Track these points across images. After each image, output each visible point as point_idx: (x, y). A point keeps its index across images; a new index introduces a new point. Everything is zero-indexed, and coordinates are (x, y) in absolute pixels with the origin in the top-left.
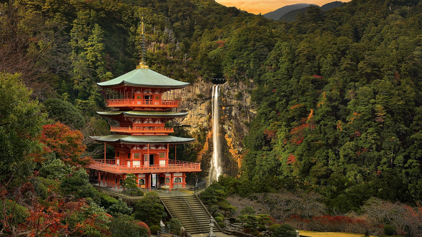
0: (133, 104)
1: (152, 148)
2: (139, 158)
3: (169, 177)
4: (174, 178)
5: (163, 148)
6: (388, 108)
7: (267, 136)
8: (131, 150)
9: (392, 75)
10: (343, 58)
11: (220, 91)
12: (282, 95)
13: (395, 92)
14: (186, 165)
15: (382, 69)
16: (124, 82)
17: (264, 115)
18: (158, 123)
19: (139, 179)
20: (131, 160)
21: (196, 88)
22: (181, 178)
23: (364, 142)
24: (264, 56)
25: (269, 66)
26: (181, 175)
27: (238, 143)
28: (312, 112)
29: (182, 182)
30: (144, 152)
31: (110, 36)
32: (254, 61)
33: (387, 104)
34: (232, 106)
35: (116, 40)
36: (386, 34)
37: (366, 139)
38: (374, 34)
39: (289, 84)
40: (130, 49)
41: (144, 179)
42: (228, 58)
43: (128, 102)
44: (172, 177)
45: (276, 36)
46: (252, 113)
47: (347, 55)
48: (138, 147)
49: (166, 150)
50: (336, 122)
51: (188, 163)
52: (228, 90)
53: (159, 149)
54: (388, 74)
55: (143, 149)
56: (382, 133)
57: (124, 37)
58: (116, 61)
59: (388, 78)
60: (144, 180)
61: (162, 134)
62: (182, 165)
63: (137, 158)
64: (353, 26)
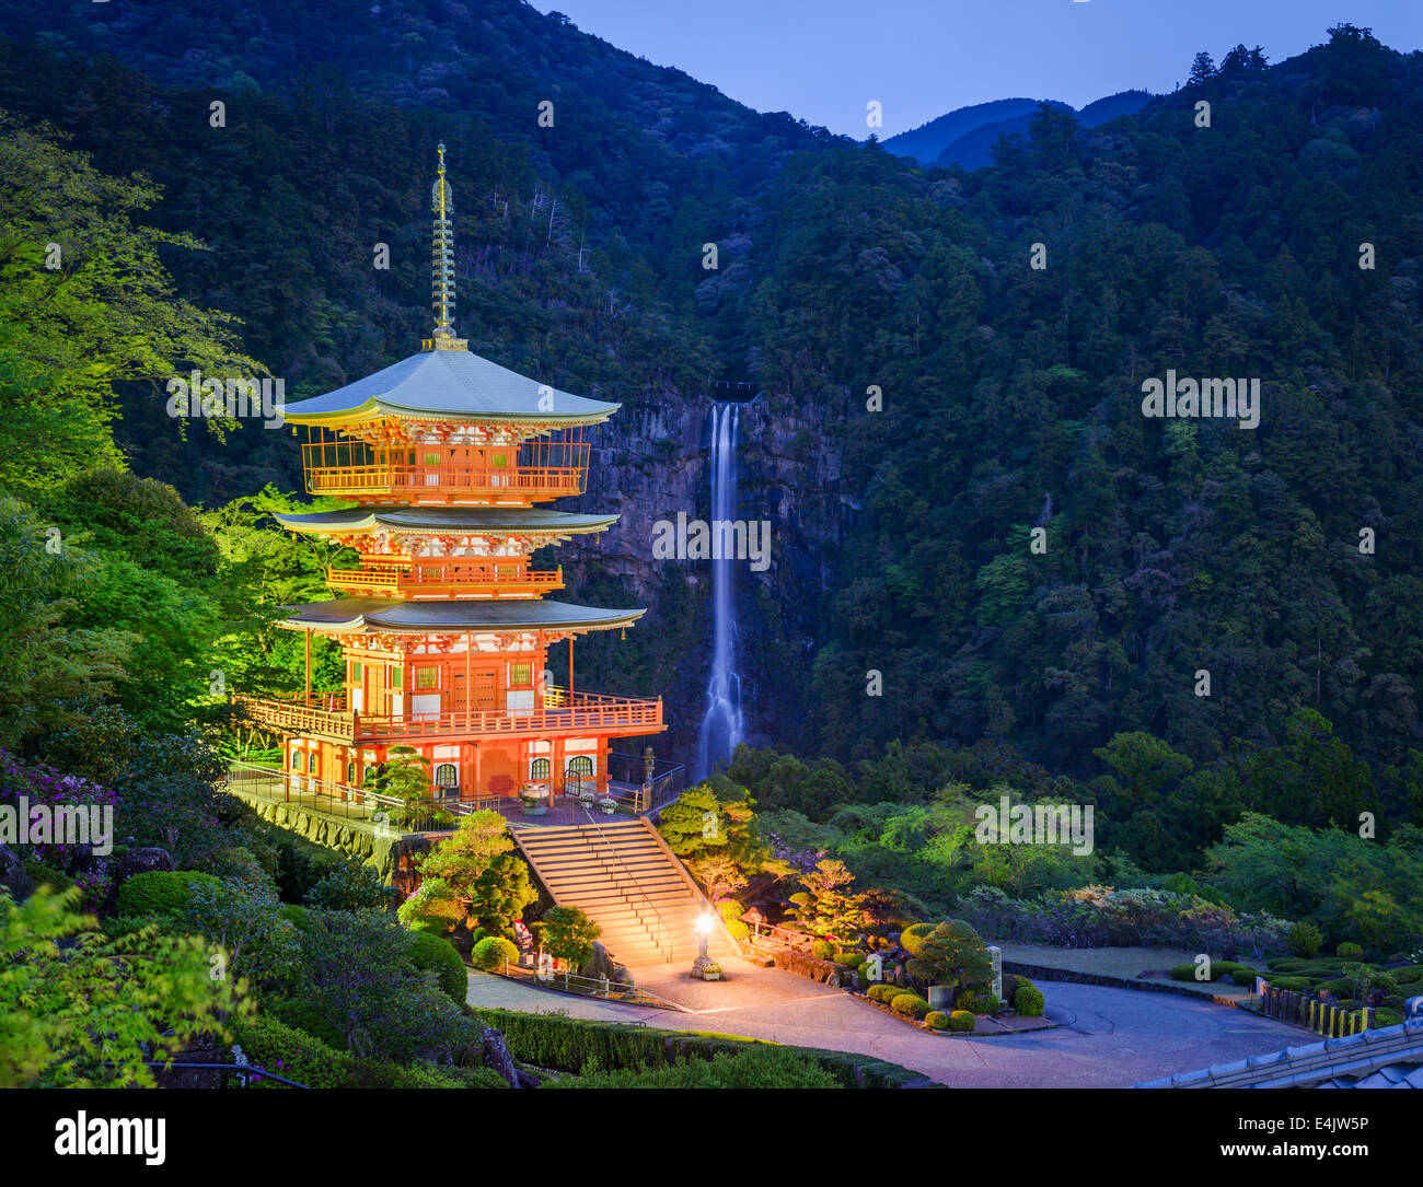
0: (410, 485)
1: (482, 647)
3: (548, 754)
4: (568, 759)
5: (526, 647)
6: (1305, 485)
7: (900, 594)
9: (1319, 364)
10: (1153, 301)
11: (739, 426)
12: (950, 440)
13: (1327, 426)
14: (610, 709)
15: (1284, 344)
17: (889, 515)
18: (507, 552)
21: (654, 416)
22: (594, 757)
23: (1225, 612)
24: (886, 298)
25: (904, 333)
26: (591, 745)
27: (800, 618)
28: (1049, 502)
29: (595, 773)
30: (454, 665)
31: (329, 221)
32: (853, 315)
33: (1302, 472)
34: (782, 481)
35: (351, 237)
36: (1299, 211)
37: (1230, 600)
38: (1258, 213)
39: (972, 400)
40: (404, 270)
42: (765, 306)
44: (559, 755)
45: (927, 223)
46: (847, 506)
47: (1167, 292)
49: (535, 653)
50: (1129, 539)
51: (618, 702)
52: (763, 425)
53: (509, 649)
54: (1303, 361)
55: (452, 651)
56: (1285, 577)
57: (380, 226)
58: (352, 315)
59: (1306, 375)
61: (520, 596)
62: (596, 710)
64: (1185, 184)
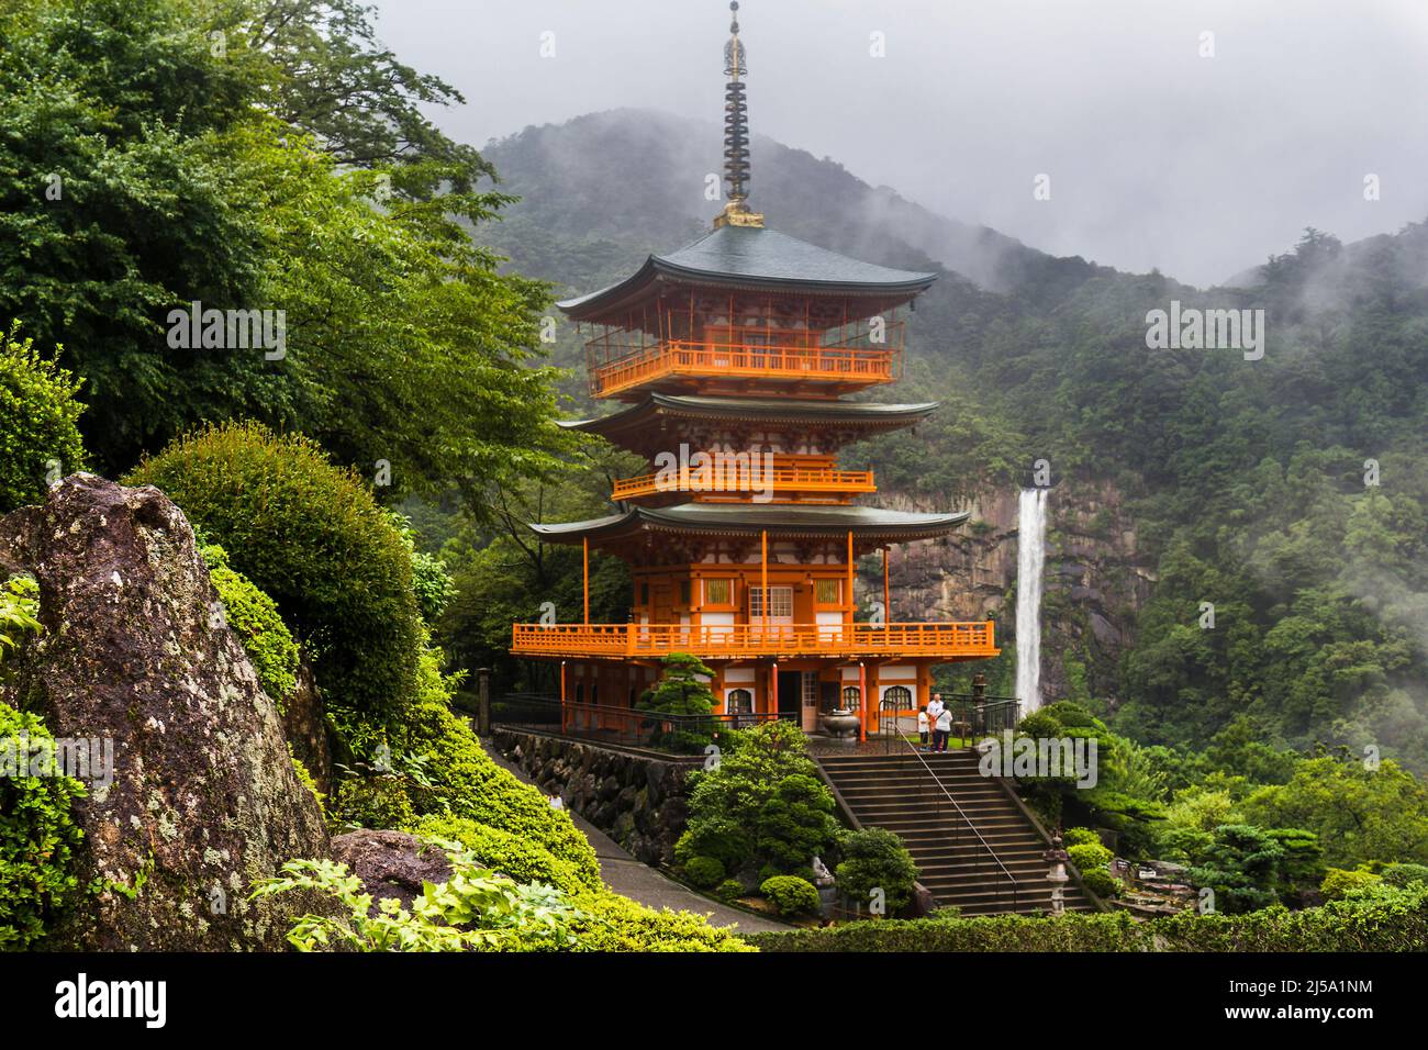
0: (697, 369)
1: (781, 558)
2: (729, 601)
3: (858, 682)
4: (882, 689)
5: (833, 561)
8: (693, 566)
16: (656, 265)
18: (809, 451)
19: (728, 691)
20: (693, 609)
22: (913, 689)
26: (909, 673)
30: (748, 577)
41: (752, 691)
43: (677, 356)
44: (872, 683)
48: (722, 552)
49: (842, 568)
53: (814, 562)
55: (747, 562)
60: (749, 695)
61: (825, 501)
63: (716, 603)
